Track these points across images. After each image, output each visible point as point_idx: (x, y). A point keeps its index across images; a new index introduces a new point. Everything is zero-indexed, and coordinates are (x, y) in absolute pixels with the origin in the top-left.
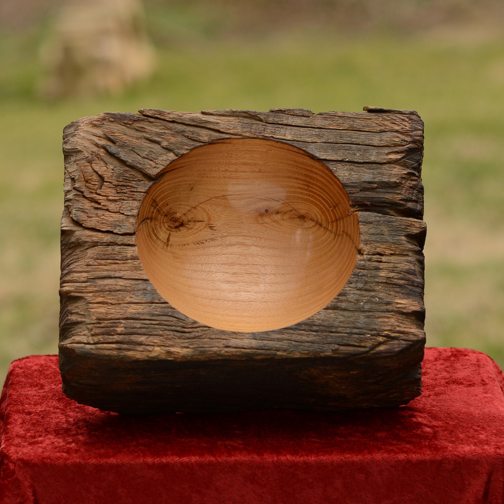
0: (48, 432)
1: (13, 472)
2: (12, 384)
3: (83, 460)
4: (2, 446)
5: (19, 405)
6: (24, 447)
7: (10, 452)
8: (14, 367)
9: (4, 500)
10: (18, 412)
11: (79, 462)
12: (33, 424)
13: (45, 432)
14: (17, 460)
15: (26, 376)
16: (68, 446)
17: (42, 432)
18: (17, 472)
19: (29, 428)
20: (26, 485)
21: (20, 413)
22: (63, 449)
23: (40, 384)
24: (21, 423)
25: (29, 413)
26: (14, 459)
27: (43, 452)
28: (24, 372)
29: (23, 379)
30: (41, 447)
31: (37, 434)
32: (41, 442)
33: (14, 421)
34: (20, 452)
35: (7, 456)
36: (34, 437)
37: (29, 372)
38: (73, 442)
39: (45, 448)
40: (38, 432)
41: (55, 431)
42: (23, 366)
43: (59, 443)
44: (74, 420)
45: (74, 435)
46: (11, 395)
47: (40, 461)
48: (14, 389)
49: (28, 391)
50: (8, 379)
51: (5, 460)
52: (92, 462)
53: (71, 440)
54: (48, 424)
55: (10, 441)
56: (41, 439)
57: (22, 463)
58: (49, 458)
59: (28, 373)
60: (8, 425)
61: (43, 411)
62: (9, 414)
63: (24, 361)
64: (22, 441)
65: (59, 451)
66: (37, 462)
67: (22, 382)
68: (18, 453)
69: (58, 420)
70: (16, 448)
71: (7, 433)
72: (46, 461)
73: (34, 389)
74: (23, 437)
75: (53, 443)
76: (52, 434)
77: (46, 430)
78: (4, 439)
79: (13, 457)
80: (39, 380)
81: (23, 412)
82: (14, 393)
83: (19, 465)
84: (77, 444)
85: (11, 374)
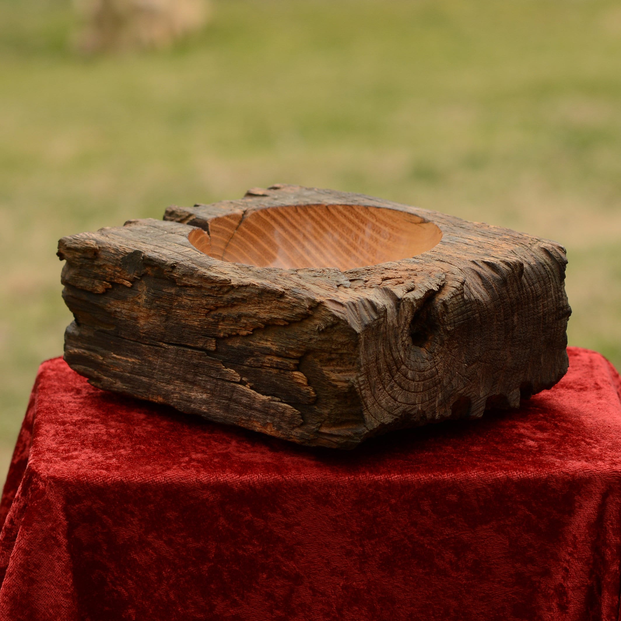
0: (84, 445)
1: (43, 492)
2: (43, 388)
3: (125, 478)
4: (30, 462)
5: (51, 413)
6: (56, 462)
7: (40, 468)
8: (45, 369)
9: (33, 525)
10: (50, 421)
11: (121, 480)
12: (67, 436)
13: (81, 445)
14: (48, 478)
15: (59, 380)
16: (108, 461)
17: (77, 444)
18: (47, 492)
19: (62, 441)
20: (59, 507)
21: (53, 423)
22: (102, 464)
23: (76, 388)
24: (54, 435)
25: (64, 423)
26: (44, 476)
27: (78, 469)
28: (56, 375)
29: (56, 383)
30: (76, 463)
31: (72, 447)
32: (77, 458)
33: (45, 433)
34: (52, 469)
35: (36, 473)
36: (68, 451)
37: (63, 374)
38: (114, 456)
39: (81, 464)
40: (72, 445)
41: (93, 444)
42: (55, 367)
43: (98, 458)
44: (116, 431)
45: (115, 449)
46: (41, 401)
47: (74, 479)
48: (46, 394)
49: (62, 396)
50: (37, 382)
51: (34, 478)
52: (136, 480)
53: (111, 455)
54: (86, 435)
55: (40, 456)
56: (76, 453)
57: (53, 482)
58: (86, 475)
59: (62, 376)
60: (38, 436)
61: (79, 421)
62: (39, 423)
63: (56, 362)
64: (54, 456)
65: (97, 468)
66: (72, 480)
67: (55, 386)
68: (49, 470)
69: (97, 431)
70: (46, 464)
71: (36, 447)
72: (82, 479)
73: (69, 394)
74: (55, 451)
75: (90, 458)
76: (90, 448)
77: (82, 443)
78: (32, 453)
79: (43, 475)
80: (75, 384)
81: (56, 422)
82: (46, 399)
83: (50, 484)
84: (118, 459)
85: (41, 376)
